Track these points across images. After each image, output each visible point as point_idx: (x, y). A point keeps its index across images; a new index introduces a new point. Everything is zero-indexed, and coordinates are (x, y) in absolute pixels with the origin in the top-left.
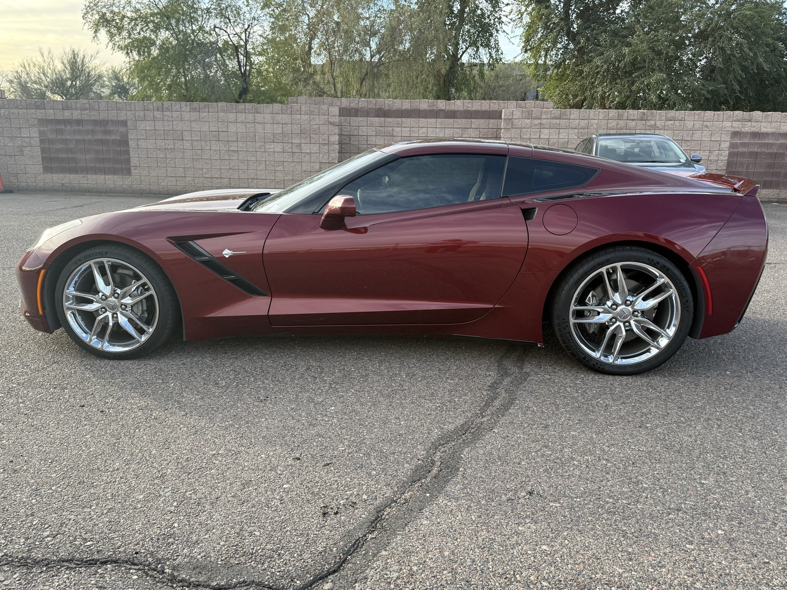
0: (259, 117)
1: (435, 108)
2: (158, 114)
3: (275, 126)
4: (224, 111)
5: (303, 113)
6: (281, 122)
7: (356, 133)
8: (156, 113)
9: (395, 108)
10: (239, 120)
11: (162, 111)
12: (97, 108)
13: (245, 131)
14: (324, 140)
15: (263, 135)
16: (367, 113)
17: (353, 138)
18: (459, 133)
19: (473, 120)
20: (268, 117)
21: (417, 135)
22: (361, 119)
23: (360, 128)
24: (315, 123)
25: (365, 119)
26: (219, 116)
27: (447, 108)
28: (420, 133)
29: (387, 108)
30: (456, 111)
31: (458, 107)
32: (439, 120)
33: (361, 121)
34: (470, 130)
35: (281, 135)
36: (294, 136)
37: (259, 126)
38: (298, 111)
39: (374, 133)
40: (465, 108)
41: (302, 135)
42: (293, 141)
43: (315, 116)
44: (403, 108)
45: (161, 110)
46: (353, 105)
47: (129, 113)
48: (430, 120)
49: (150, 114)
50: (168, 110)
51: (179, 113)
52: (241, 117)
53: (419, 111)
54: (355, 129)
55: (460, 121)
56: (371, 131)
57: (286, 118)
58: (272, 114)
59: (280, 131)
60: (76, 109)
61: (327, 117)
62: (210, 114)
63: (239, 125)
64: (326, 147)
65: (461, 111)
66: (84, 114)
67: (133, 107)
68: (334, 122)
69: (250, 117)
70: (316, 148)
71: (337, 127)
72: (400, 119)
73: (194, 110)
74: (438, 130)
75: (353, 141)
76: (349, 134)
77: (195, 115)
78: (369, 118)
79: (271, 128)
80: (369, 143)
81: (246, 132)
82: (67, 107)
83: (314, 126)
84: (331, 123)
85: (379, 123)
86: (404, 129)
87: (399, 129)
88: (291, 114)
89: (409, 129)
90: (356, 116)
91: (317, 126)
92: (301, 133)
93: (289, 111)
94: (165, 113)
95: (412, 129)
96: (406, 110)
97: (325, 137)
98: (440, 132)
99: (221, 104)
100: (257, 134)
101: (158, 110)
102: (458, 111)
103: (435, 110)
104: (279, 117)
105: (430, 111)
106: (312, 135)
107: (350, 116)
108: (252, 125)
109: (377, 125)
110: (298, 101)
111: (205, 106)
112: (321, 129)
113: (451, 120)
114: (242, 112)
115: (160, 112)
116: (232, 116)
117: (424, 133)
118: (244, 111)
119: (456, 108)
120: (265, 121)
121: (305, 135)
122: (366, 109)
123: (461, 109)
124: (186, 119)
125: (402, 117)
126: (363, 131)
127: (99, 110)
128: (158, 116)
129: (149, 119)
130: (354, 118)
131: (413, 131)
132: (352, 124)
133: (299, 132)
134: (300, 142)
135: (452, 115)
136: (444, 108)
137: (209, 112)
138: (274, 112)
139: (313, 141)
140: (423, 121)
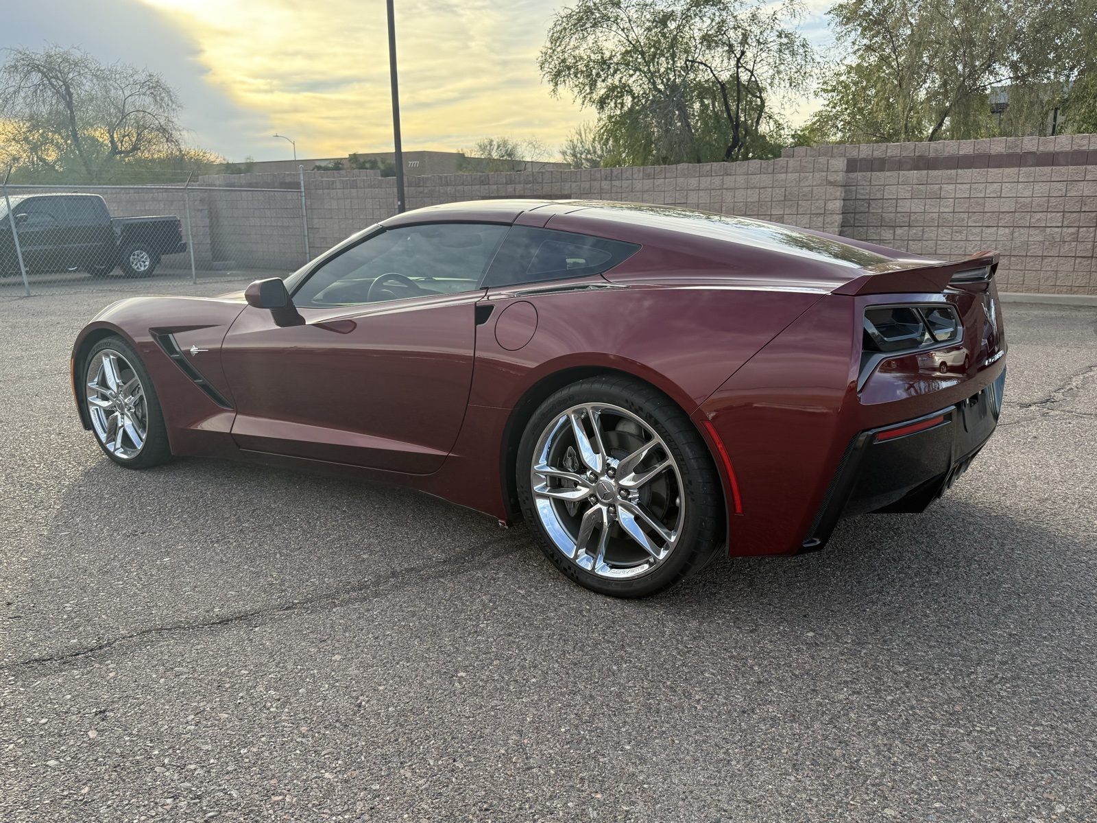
0: (729, 181)
1: (1019, 151)
2: (606, 185)
3: (749, 192)
4: (684, 176)
5: (790, 170)
6: (758, 185)
7: (879, 196)
8: (604, 183)
9: (946, 154)
10: (702, 186)
11: (611, 180)
12: (540, 180)
13: (708, 201)
14: (818, 208)
15: (731, 205)
16: (899, 164)
17: (873, 204)
18: (1060, 190)
19: (1089, 167)
20: (741, 180)
21: (982, 195)
22: (888, 174)
23: (887, 187)
24: (807, 184)
25: (895, 173)
26: (678, 182)
27: (1041, 148)
28: (988, 191)
29: (932, 155)
30: (1058, 153)
31: (1062, 147)
32: (1024, 169)
33: (889, 177)
34: (1082, 184)
35: (756, 204)
36: (774, 204)
37: (728, 194)
38: (783, 167)
39: (908, 195)
40: (1075, 148)
41: (786, 203)
42: (773, 213)
43: (808, 174)
44: (961, 153)
45: (609, 179)
46: (877, 154)
47: (574, 185)
48: (1007, 170)
49: (596, 184)
50: (618, 178)
51: (630, 181)
52: (705, 182)
53: (990, 156)
54: (878, 190)
55: (1063, 169)
56: (904, 192)
57: (765, 179)
58: (747, 174)
59: (755, 198)
60: (520, 183)
61: (824, 174)
62: (667, 180)
63: (701, 193)
64: (821, 219)
65: (1066, 153)
66: (527, 188)
67: (579, 176)
68: (835, 181)
69: (717, 181)
70: (805, 221)
71: (840, 188)
72: (953, 172)
73: (648, 176)
74: (1020, 186)
75: (874, 208)
76: (867, 197)
77: (648, 183)
78: (901, 172)
79: (743, 195)
80: (899, 209)
81: (710, 203)
82: (511, 180)
83: (805, 189)
84: (831, 183)
85: (918, 179)
86: (959, 186)
87: (952, 187)
88: (773, 173)
89: (968, 186)
90: (882, 170)
91: (809, 188)
92: (785, 200)
93: (770, 170)
94: (614, 183)
95: (974, 186)
96: (966, 157)
97: (821, 203)
98: (1024, 189)
99: (683, 166)
100: (724, 204)
101: (606, 179)
102: (1062, 152)
103: (1017, 154)
104: (755, 179)
105: (1008, 155)
106: (800, 202)
107: (872, 171)
108: (719, 192)
109: (915, 181)
110: (795, 154)
111: (661, 170)
112: (815, 192)
113: (1047, 169)
114: (707, 176)
115: (608, 182)
116: (693, 182)
117: (995, 192)
118: (709, 174)
119: (1057, 149)
120: (737, 186)
121: (791, 203)
122: (897, 159)
123: (1067, 148)
124: (637, 189)
125: (958, 168)
126: (891, 192)
127: (542, 183)
128: (606, 187)
129: (595, 192)
130: (878, 173)
131: (975, 189)
132: (873, 183)
133: (783, 199)
134: (782, 212)
135: (1050, 159)
136: (1034, 149)
137: (665, 178)
138: (750, 172)
139: (801, 210)
140: (994, 172)
